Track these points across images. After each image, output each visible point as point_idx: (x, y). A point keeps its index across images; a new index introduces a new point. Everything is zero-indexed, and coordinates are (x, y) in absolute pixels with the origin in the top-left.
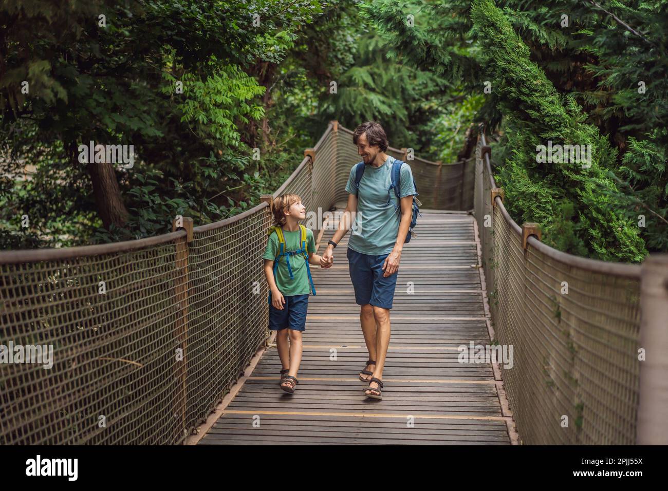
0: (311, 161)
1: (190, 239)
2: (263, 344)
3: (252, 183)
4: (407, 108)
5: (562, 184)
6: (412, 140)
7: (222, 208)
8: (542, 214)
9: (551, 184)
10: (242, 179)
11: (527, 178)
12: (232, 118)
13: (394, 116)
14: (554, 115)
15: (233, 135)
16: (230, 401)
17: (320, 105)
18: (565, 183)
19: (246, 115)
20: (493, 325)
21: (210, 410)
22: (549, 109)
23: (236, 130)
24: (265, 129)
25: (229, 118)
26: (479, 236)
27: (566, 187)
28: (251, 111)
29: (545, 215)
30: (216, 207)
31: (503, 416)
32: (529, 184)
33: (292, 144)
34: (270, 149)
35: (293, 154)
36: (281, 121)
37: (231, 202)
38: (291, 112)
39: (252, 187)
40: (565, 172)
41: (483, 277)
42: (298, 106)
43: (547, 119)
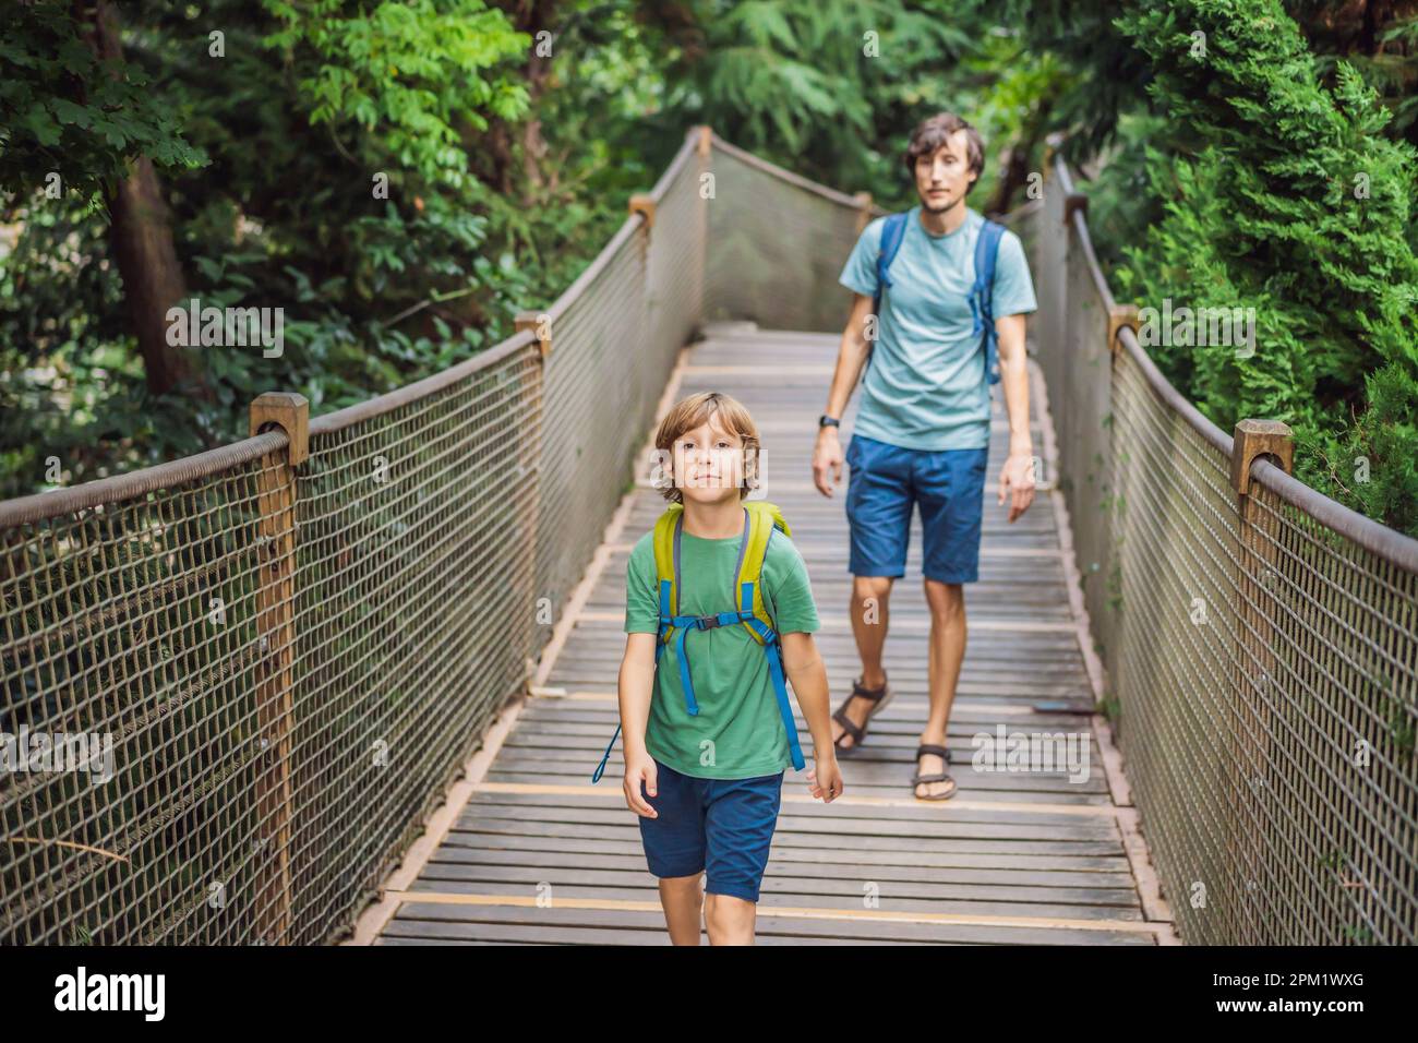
0: (645, 227)
1: (299, 455)
2: (519, 690)
3: (493, 281)
4: (869, 99)
5: (1317, 299)
6: (880, 175)
7: (423, 344)
8: (1266, 381)
9: (1288, 299)
10: (470, 269)
11: (1227, 283)
12: (447, 117)
13: (841, 119)
14: (1302, 114)
15: (447, 159)
16: (422, 862)
17: (668, 91)
18: (1327, 296)
19: (482, 109)
20: (1100, 649)
21: (367, 896)
22: (1288, 98)
23: (455, 145)
24: (533, 146)
25: (439, 116)
26: (1050, 410)
27: (1330, 307)
28: (493, 97)
29: (1274, 382)
30: (404, 340)
31: (1146, 919)
32: (1231, 299)
33: (600, 183)
34: (545, 196)
35: (602, 209)
36: (572, 129)
37: (444, 329)
38: (600, 105)
39: (493, 292)
40: (1328, 268)
41: (1062, 517)
42: (618, 93)
43: (1285, 125)
